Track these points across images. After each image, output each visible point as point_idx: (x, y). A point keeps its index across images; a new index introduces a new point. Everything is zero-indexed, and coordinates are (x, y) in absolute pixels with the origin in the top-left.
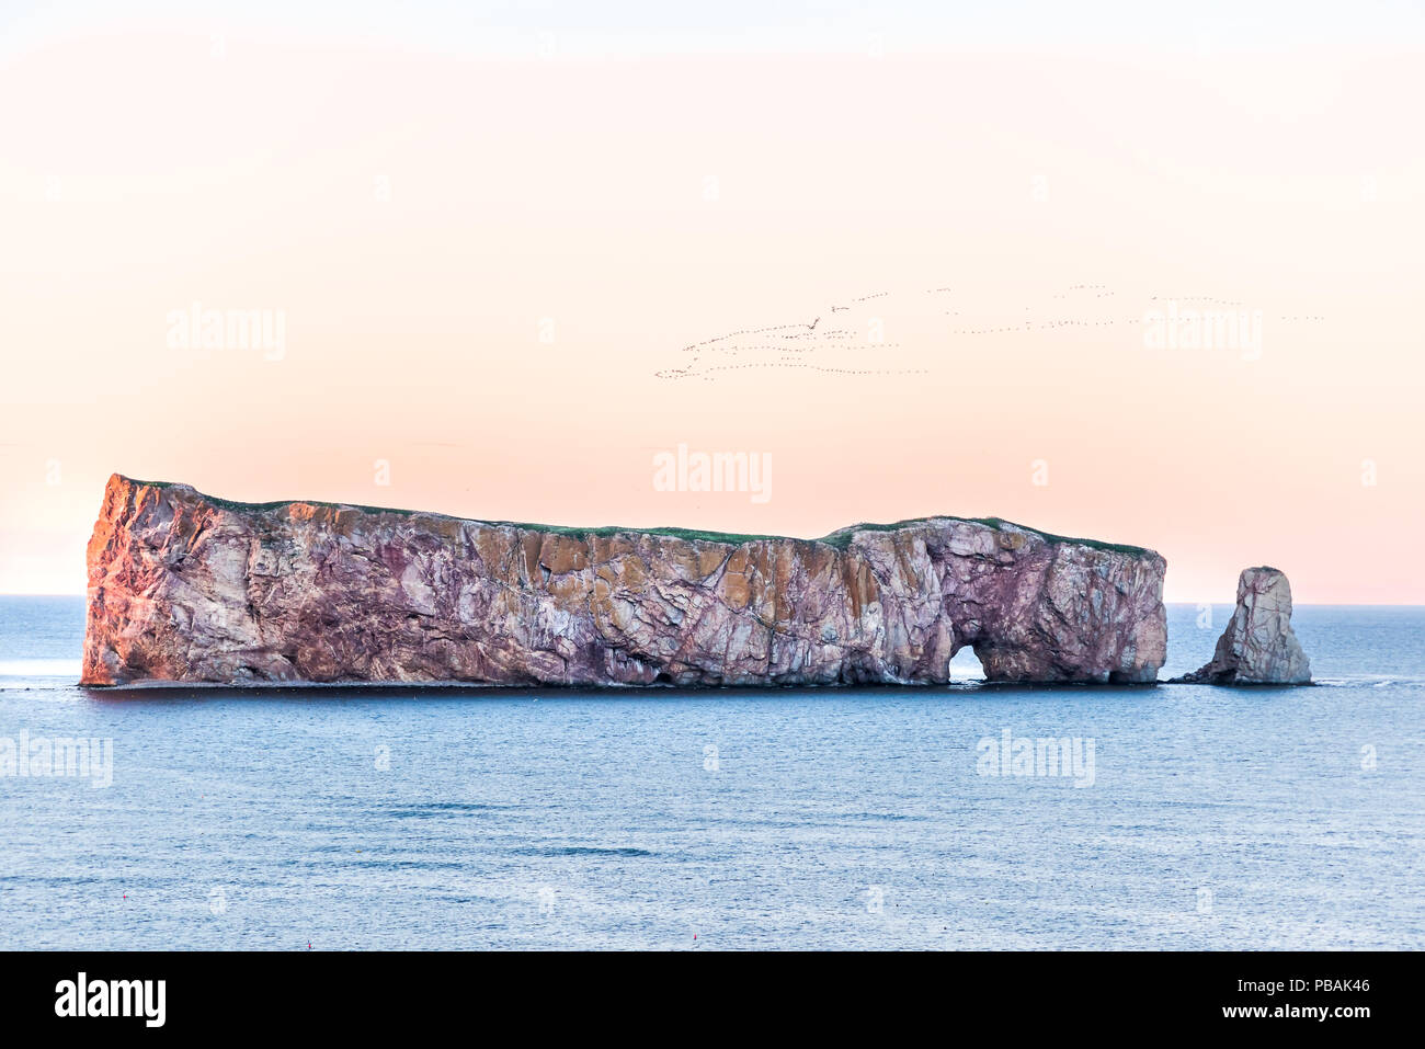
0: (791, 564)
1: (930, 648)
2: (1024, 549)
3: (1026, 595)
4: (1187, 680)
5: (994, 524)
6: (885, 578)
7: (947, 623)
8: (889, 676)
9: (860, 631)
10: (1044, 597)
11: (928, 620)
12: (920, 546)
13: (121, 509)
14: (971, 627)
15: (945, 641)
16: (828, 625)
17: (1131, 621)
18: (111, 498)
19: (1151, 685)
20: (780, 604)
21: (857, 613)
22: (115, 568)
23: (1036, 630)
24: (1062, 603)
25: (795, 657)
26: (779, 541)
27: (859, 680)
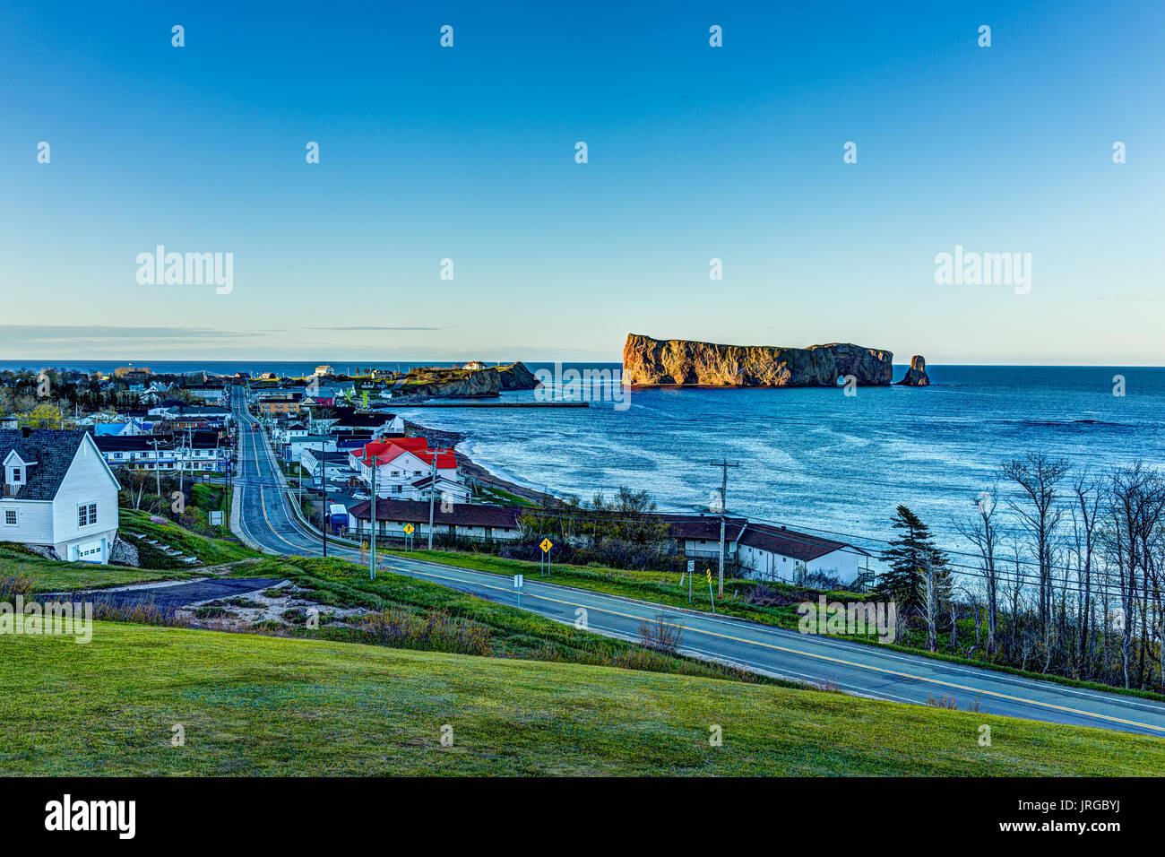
0: (797, 355)
1: (832, 376)
2: (856, 351)
3: (857, 363)
4: (898, 384)
5: (849, 345)
6: (821, 359)
7: (836, 370)
8: (821, 383)
9: (814, 371)
10: (861, 363)
11: (832, 368)
12: (830, 350)
13: (631, 341)
14: (842, 371)
15: (836, 374)
16: (806, 370)
17: (883, 369)
18: (629, 339)
19: (889, 385)
20: (794, 365)
21: (814, 367)
22: (630, 356)
23: (859, 371)
24: (866, 365)
25: (800, 378)
26: (793, 349)
27: (814, 384)
